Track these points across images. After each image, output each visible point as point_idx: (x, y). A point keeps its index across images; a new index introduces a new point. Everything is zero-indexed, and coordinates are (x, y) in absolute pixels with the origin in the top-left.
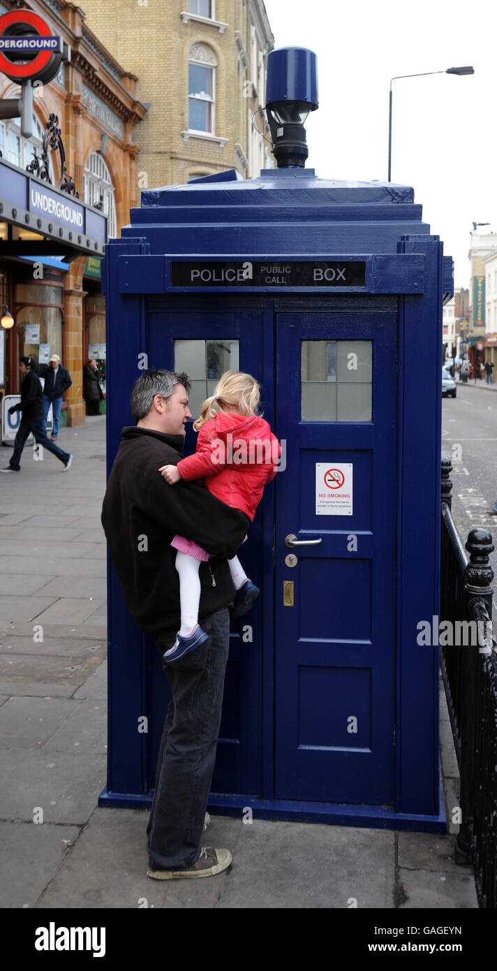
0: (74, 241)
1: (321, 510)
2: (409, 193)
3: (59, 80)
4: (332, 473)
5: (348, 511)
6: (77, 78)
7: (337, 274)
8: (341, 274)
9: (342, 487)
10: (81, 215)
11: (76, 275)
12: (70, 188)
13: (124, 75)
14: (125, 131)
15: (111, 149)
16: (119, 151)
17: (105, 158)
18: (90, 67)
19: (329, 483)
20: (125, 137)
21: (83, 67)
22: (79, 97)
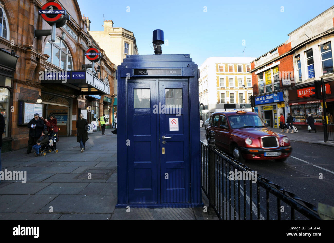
0: (102, 91)
1: (171, 130)
2: (189, 55)
3: (99, 62)
4: (173, 120)
5: (177, 129)
6: (103, 63)
7: (174, 72)
8: (175, 72)
9: (176, 124)
10: (104, 86)
11: (102, 100)
12: (102, 80)
13: (112, 64)
14: (112, 74)
15: (109, 77)
16: (110, 77)
17: (108, 79)
18: (106, 61)
19: (173, 123)
20: (112, 75)
21: (104, 61)
22: (103, 66)
